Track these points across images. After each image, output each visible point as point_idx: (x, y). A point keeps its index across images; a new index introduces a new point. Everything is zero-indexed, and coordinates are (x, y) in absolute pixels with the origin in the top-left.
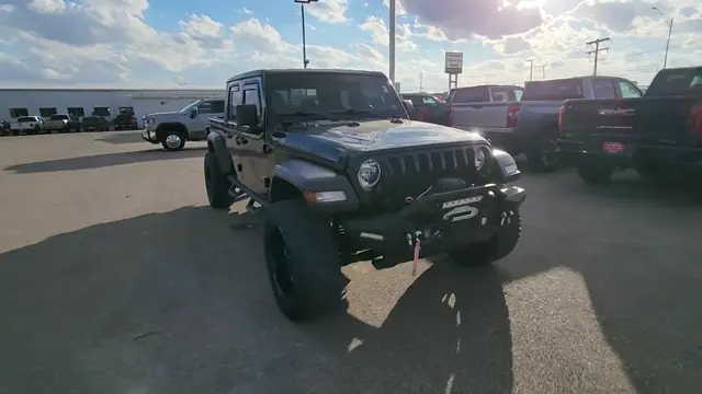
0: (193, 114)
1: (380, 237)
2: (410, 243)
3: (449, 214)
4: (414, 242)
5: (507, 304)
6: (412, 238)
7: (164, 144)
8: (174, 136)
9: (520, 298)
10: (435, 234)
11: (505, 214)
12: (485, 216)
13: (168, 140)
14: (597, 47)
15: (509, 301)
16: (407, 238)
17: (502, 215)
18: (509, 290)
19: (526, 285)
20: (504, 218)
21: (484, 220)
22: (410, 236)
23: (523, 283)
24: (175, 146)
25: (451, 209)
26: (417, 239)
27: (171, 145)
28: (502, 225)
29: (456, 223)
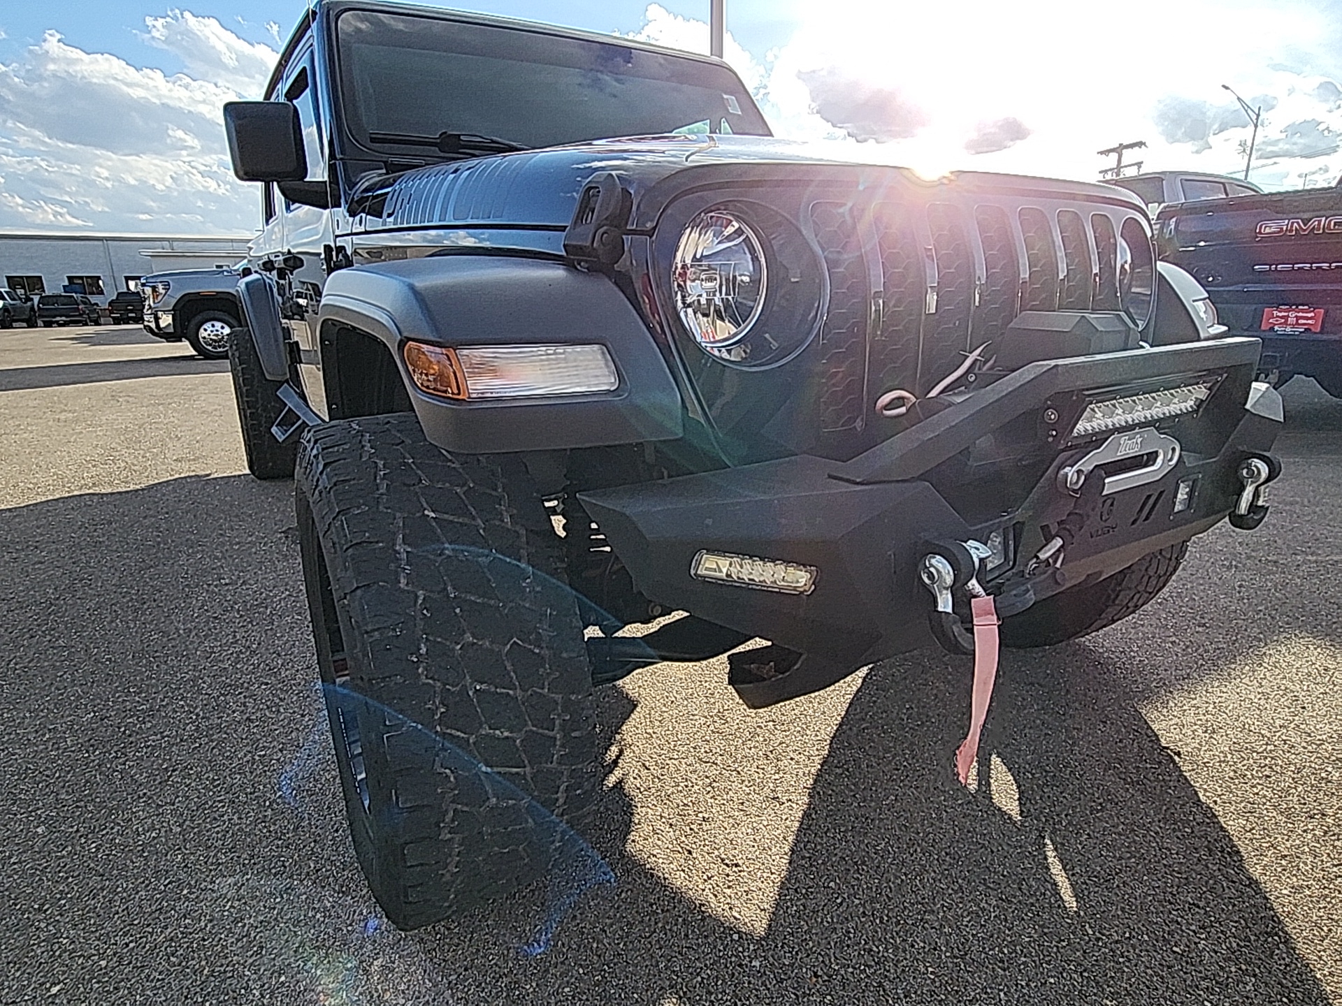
1: (799, 578)
2: (945, 603)
4: (962, 599)
5: (1203, 799)
6: (949, 580)
7: (195, 344)
8: (218, 325)
9: (1236, 772)
10: (1043, 555)
11: (1259, 465)
12: (1191, 483)
13: (202, 333)
14: (1119, 161)
15: (1205, 787)
16: (928, 577)
17: (1245, 472)
18: (1180, 740)
19: (1225, 716)
20: (1252, 482)
21: (1182, 495)
22: (939, 564)
23: (1210, 709)
24: (220, 347)
25: (1097, 440)
26: (974, 581)
27: (210, 345)
28: (1243, 512)
29: (1112, 505)
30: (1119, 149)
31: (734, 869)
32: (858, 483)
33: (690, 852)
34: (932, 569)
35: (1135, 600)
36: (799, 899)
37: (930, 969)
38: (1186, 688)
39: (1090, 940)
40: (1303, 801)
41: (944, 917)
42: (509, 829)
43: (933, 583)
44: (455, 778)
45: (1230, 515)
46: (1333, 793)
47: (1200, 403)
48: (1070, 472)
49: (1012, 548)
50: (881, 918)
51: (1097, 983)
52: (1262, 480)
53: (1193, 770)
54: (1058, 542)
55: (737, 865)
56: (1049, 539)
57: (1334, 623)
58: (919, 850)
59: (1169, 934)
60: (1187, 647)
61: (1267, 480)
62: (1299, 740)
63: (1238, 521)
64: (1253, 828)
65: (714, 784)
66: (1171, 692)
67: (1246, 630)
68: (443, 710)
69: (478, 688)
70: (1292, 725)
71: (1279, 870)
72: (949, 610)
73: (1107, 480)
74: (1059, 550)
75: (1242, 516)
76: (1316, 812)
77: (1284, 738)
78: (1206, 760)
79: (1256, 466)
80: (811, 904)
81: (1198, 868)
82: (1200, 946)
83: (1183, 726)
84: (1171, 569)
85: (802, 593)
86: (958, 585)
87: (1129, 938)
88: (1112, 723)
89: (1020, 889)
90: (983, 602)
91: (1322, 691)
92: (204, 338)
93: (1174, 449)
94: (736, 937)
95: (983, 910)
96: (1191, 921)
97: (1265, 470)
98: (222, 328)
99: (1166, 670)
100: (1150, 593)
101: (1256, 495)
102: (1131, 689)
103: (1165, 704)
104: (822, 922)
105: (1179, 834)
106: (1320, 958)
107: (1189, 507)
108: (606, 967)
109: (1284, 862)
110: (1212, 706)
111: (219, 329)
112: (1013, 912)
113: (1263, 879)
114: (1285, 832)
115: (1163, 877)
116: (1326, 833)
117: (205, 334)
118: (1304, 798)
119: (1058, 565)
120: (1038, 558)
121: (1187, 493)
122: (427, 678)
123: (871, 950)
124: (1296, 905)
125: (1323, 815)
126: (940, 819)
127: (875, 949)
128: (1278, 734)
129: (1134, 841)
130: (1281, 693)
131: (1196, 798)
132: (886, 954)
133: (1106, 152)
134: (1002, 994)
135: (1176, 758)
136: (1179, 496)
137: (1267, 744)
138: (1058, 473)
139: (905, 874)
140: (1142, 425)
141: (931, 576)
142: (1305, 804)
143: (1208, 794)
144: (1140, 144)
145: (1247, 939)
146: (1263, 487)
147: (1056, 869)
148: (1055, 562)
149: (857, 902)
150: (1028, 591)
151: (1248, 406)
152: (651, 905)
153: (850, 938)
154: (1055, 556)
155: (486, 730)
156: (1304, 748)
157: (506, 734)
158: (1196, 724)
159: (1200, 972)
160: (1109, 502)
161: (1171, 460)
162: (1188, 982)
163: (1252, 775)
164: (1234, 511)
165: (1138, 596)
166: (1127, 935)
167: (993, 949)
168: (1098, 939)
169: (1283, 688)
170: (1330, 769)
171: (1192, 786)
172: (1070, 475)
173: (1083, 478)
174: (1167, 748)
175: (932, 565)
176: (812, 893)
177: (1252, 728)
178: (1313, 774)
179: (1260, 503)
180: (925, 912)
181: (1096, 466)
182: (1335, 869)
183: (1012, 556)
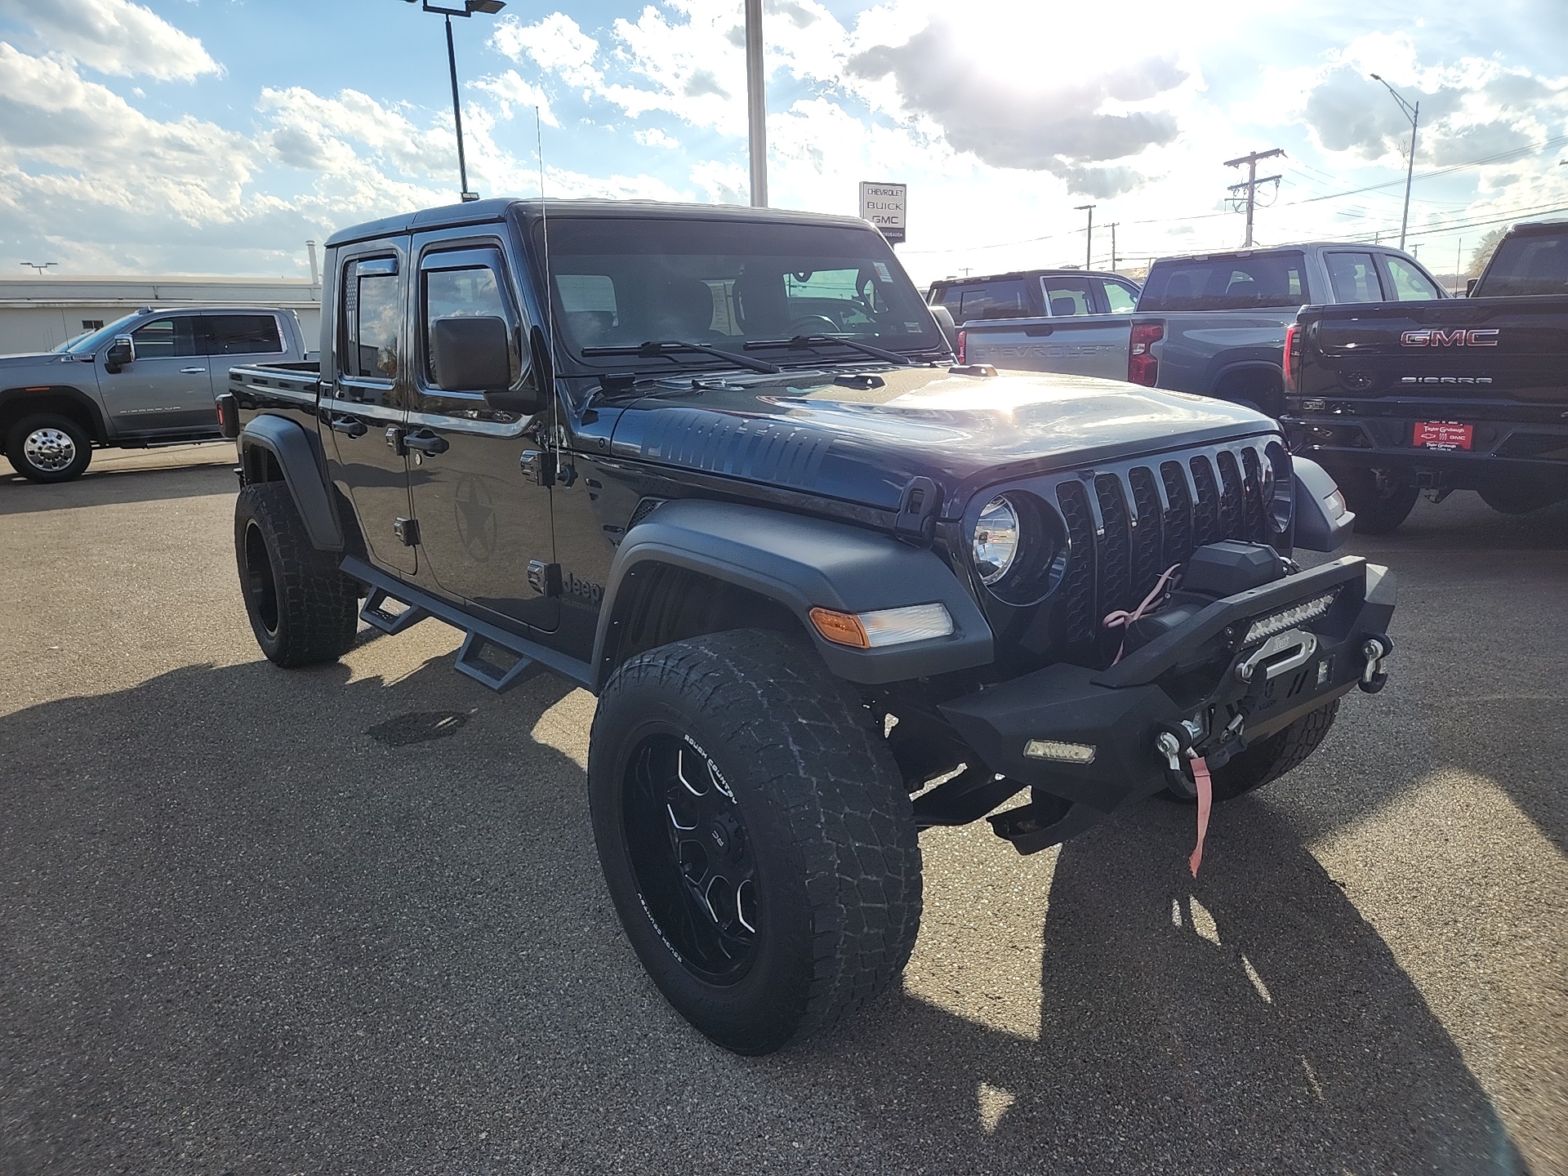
0: (117, 360)
1: (1085, 753)
2: (1175, 764)
3: (1254, 659)
4: (1185, 761)
5: (1364, 918)
6: (1176, 747)
7: (17, 459)
8: (53, 433)
9: (1390, 896)
10: (1232, 727)
11: (1376, 644)
12: (1328, 661)
13: (29, 446)
14: (1253, 173)
15: (1365, 909)
16: (1163, 747)
17: (1366, 650)
18: (1345, 874)
19: (1381, 851)
20: (1373, 658)
21: (1322, 670)
22: (1169, 739)
23: (1369, 847)
24: (55, 465)
25: (1260, 642)
26: (1190, 748)
27: (41, 463)
28: (1368, 680)
29: (1272, 685)
30: (1252, 159)
31: (998, 1000)
32: (1113, 688)
33: (957, 992)
34: (1165, 742)
35: (1299, 752)
36: (1057, 1016)
37: (1168, 1050)
38: (1349, 830)
39: (1283, 1021)
40: (1440, 913)
41: (1172, 1017)
42: (872, 952)
43: (1166, 751)
44: (847, 911)
45: (1359, 682)
46: (1464, 905)
47: (1328, 606)
48: (1243, 667)
49: (1208, 721)
50: (1124, 1022)
51: (1290, 1046)
52: (1379, 656)
53: (1356, 897)
54: (1240, 718)
55: (999, 998)
56: (1233, 717)
57: (1479, 762)
58: (1143, 974)
59: (1339, 1011)
60: (1349, 794)
61: (1382, 656)
62: (1441, 866)
63: (1366, 687)
64: (1402, 936)
65: (958, 940)
66: (1336, 835)
67: (1401, 775)
68: (839, 862)
69: (857, 845)
70: (1437, 855)
71: (1420, 962)
72: (1178, 768)
73: (1268, 669)
74: (1240, 723)
75: (1369, 683)
76: (1450, 919)
77: (1429, 865)
78: (1366, 888)
79: (1373, 645)
80: (1067, 1018)
81: (1361, 967)
82: (1362, 1017)
83: (1347, 863)
84: (1326, 722)
85: (1087, 762)
86: (1181, 752)
87: (1311, 1017)
88: (1287, 865)
89: (1226, 993)
90: (1198, 762)
91: (1462, 824)
92: (32, 452)
93: (1312, 641)
94: (1016, 1044)
95: (1201, 1009)
96: (1355, 1002)
97: (1380, 648)
98: (59, 437)
99: (1331, 816)
100: (1311, 745)
101: (1378, 665)
102: (1301, 834)
103: (1331, 846)
104: (1079, 1029)
105: (1345, 945)
106: (1446, 1016)
107: (1329, 679)
108: (923, 1073)
109: (1423, 957)
110: (1370, 844)
111: (54, 439)
112: (1223, 1009)
113: (1407, 970)
114: (1426, 936)
115: (1334, 975)
116: (1456, 934)
117: (35, 447)
118: (1442, 911)
119: (1241, 734)
120: (1228, 729)
121: (1326, 669)
122: (828, 839)
123: (1122, 1042)
124: (1431, 985)
125: (1456, 921)
126: (1155, 950)
127: (1124, 1041)
128: (1426, 863)
129: (1312, 953)
130: (1429, 828)
131: (1359, 918)
132: (1133, 1044)
133: (1235, 163)
134: (1223, 1060)
135: (1342, 888)
136: (1320, 670)
137: (1415, 872)
138: (1235, 667)
139: (1135, 991)
140: (1288, 628)
141: (1164, 746)
142: (1442, 915)
143: (1368, 914)
144: (1277, 152)
145: (1395, 1009)
146: (1381, 660)
147: (1253, 975)
148: (1239, 731)
149: (1102, 1013)
150: (1225, 752)
151: (1366, 599)
152: (941, 1031)
153: (1103, 1037)
154: (1239, 727)
155: (863, 876)
156: (1445, 872)
157: (874, 878)
158: (1357, 861)
159: (1362, 1032)
160: (1270, 683)
161: (1311, 649)
162: (1354, 1039)
163: (1403, 897)
164: (1362, 679)
165: (1301, 748)
166: (1310, 1015)
167: (1213, 1033)
168: (1288, 1020)
169: (1431, 824)
170: (1463, 887)
171: (1355, 909)
172: (1244, 668)
173: (1252, 671)
174: (1335, 881)
175: (1164, 740)
176: (1066, 1011)
177: (1404, 860)
178: (1450, 891)
179: (1381, 672)
180: (1157, 1015)
181: (1261, 660)
182: (1461, 958)
183: (1208, 728)
